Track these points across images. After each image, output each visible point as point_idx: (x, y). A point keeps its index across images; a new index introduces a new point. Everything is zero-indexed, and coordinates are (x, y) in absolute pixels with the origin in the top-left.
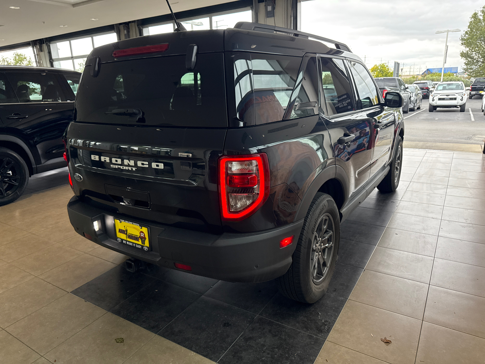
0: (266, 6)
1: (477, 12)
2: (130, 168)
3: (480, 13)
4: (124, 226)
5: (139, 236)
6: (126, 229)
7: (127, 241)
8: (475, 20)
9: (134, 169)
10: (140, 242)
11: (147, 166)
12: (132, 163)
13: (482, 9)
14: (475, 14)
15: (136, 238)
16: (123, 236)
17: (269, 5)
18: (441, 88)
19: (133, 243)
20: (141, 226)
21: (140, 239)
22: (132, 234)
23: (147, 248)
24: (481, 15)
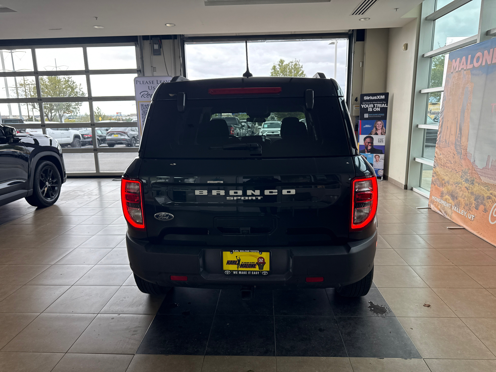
0: (151, 44)
1: (275, 65)
2: (254, 198)
3: (278, 67)
4: (237, 257)
5: (256, 263)
6: (238, 258)
7: (238, 271)
8: (274, 71)
9: (259, 198)
10: (257, 268)
11: (277, 194)
12: (257, 192)
13: (278, 63)
14: (274, 67)
15: (253, 266)
16: (234, 267)
17: (155, 44)
18: (266, 126)
19: (247, 271)
20: (261, 251)
21: (257, 265)
22: (247, 262)
23: (267, 272)
24: (278, 68)
